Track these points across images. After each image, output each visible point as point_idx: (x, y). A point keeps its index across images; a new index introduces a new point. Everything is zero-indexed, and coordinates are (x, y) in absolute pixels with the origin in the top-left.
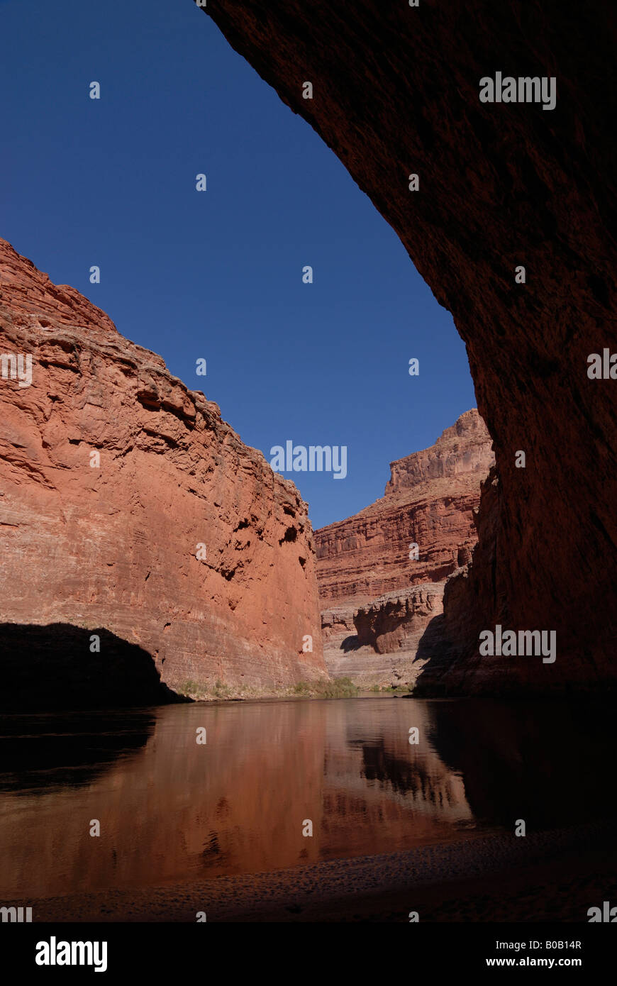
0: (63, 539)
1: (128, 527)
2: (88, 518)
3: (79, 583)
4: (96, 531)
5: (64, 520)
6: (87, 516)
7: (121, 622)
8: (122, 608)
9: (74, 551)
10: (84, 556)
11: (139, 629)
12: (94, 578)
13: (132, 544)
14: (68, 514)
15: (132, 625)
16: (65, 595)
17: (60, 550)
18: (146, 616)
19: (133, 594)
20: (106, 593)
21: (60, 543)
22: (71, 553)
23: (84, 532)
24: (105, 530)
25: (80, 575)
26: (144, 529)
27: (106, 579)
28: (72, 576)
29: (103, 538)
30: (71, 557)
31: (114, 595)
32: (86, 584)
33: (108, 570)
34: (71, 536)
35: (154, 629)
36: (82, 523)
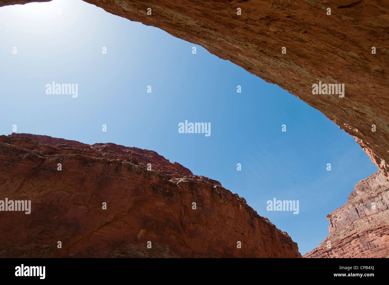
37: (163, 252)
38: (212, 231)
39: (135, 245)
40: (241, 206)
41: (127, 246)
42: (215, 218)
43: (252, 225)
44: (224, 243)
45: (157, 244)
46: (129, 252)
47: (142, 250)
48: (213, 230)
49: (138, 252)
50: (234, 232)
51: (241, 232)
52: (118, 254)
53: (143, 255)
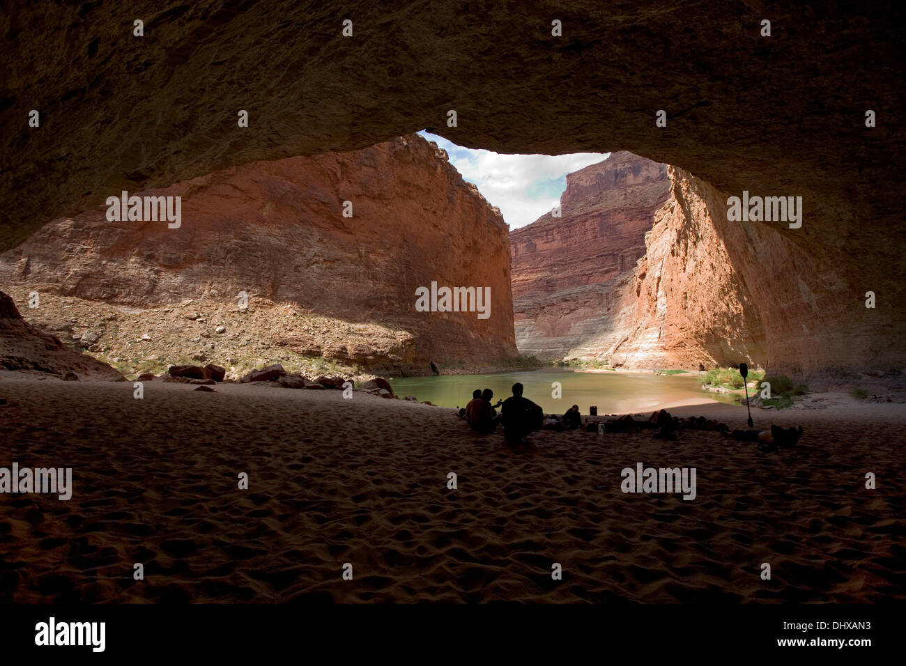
0: (363, 269)
1: (400, 258)
2: (375, 253)
3: (377, 299)
4: (380, 261)
5: (360, 256)
6: (373, 252)
7: (406, 323)
8: (404, 314)
9: (371, 277)
10: (376, 280)
11: (416, 328)
12: (385, 295)
13: (403, 270)
14: (363, 251)
15: (412, 325)
16: (370, 307)
17: (362, 276)
18: (418, 320)
19: (409, 304)
20: (393, 305)
21: (361, 271)
22: (369, 279)
23: (374, 263)
24: (386, 261)
25: (376, 293)
26: (409, 259)
27: (392, 295)
28: (373, 294)
29: (386, 266)
30: (369, 281)
31: (398, 305)
32: (381, 299)
33: (392, 289)
34: (367, 266)
35: (424, 327)
36: (372, 256)
37: (308, 238)
38: (387, 208)
39: (261, 226)
40: (439, 168)
41: (248, 228)
42: (394, 187)
43: (451, 200)
44: (405, 227)
45: (297, 225)
46: (254, 238)
47: (275, 234)
48: (389, 207)
49: (269, 237)
50: (422, 210)
51: (433, 210)
52: (236, 241)
53: (278, 242)
